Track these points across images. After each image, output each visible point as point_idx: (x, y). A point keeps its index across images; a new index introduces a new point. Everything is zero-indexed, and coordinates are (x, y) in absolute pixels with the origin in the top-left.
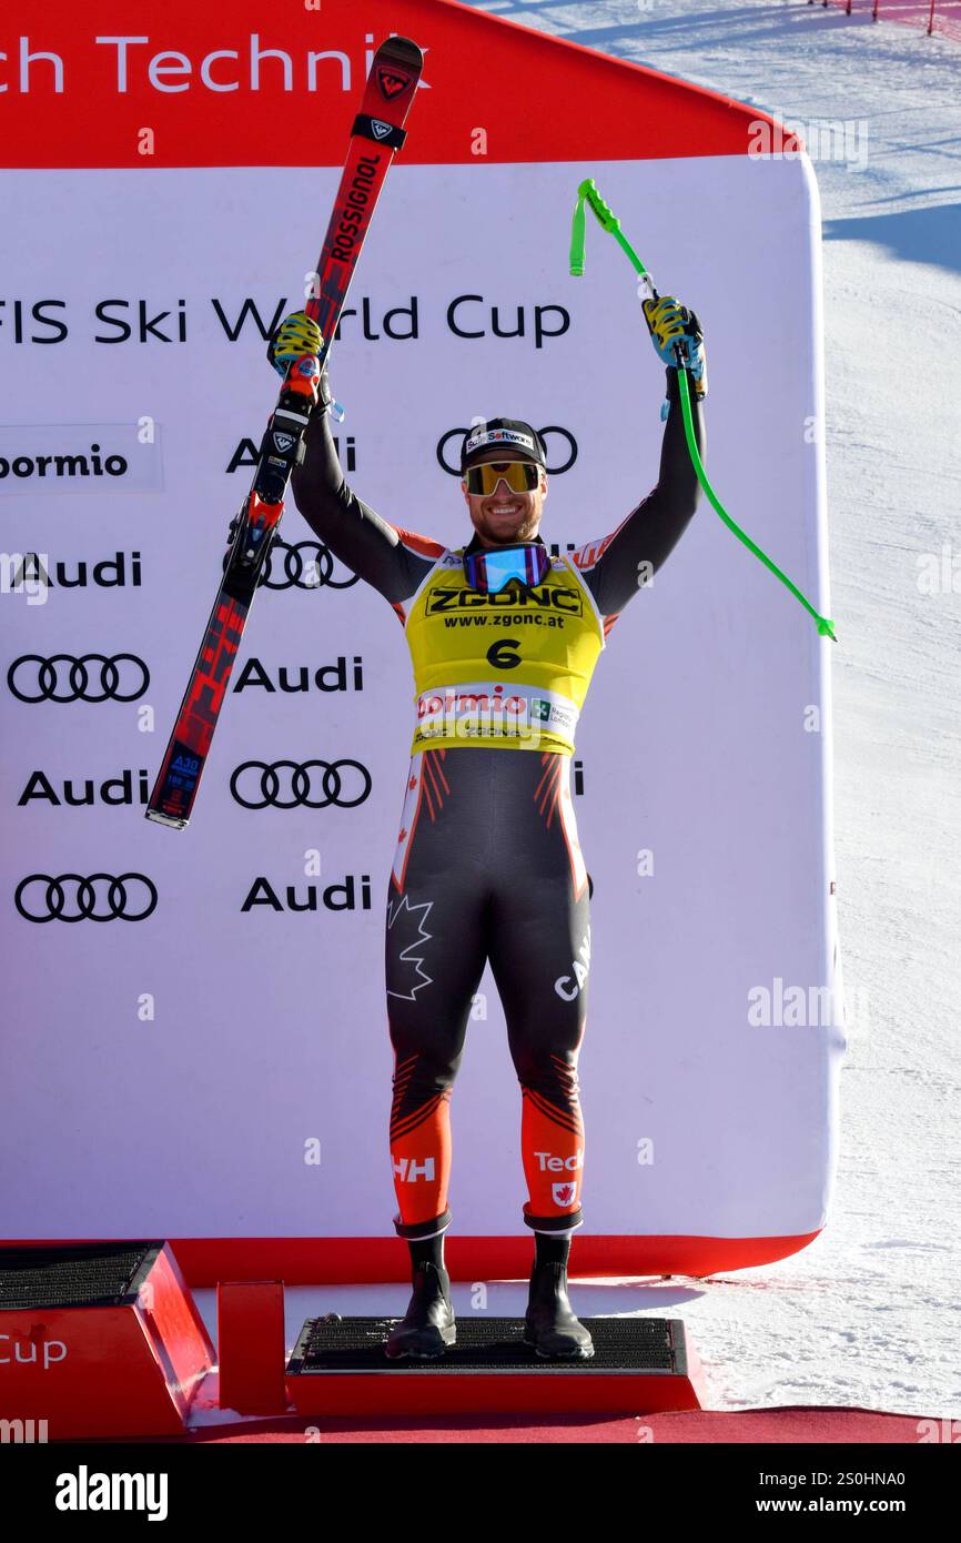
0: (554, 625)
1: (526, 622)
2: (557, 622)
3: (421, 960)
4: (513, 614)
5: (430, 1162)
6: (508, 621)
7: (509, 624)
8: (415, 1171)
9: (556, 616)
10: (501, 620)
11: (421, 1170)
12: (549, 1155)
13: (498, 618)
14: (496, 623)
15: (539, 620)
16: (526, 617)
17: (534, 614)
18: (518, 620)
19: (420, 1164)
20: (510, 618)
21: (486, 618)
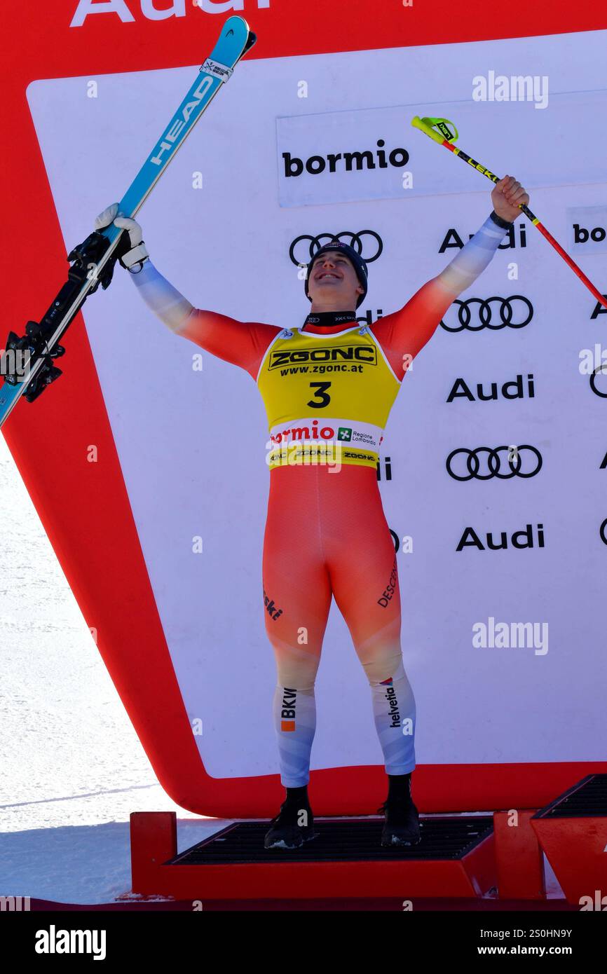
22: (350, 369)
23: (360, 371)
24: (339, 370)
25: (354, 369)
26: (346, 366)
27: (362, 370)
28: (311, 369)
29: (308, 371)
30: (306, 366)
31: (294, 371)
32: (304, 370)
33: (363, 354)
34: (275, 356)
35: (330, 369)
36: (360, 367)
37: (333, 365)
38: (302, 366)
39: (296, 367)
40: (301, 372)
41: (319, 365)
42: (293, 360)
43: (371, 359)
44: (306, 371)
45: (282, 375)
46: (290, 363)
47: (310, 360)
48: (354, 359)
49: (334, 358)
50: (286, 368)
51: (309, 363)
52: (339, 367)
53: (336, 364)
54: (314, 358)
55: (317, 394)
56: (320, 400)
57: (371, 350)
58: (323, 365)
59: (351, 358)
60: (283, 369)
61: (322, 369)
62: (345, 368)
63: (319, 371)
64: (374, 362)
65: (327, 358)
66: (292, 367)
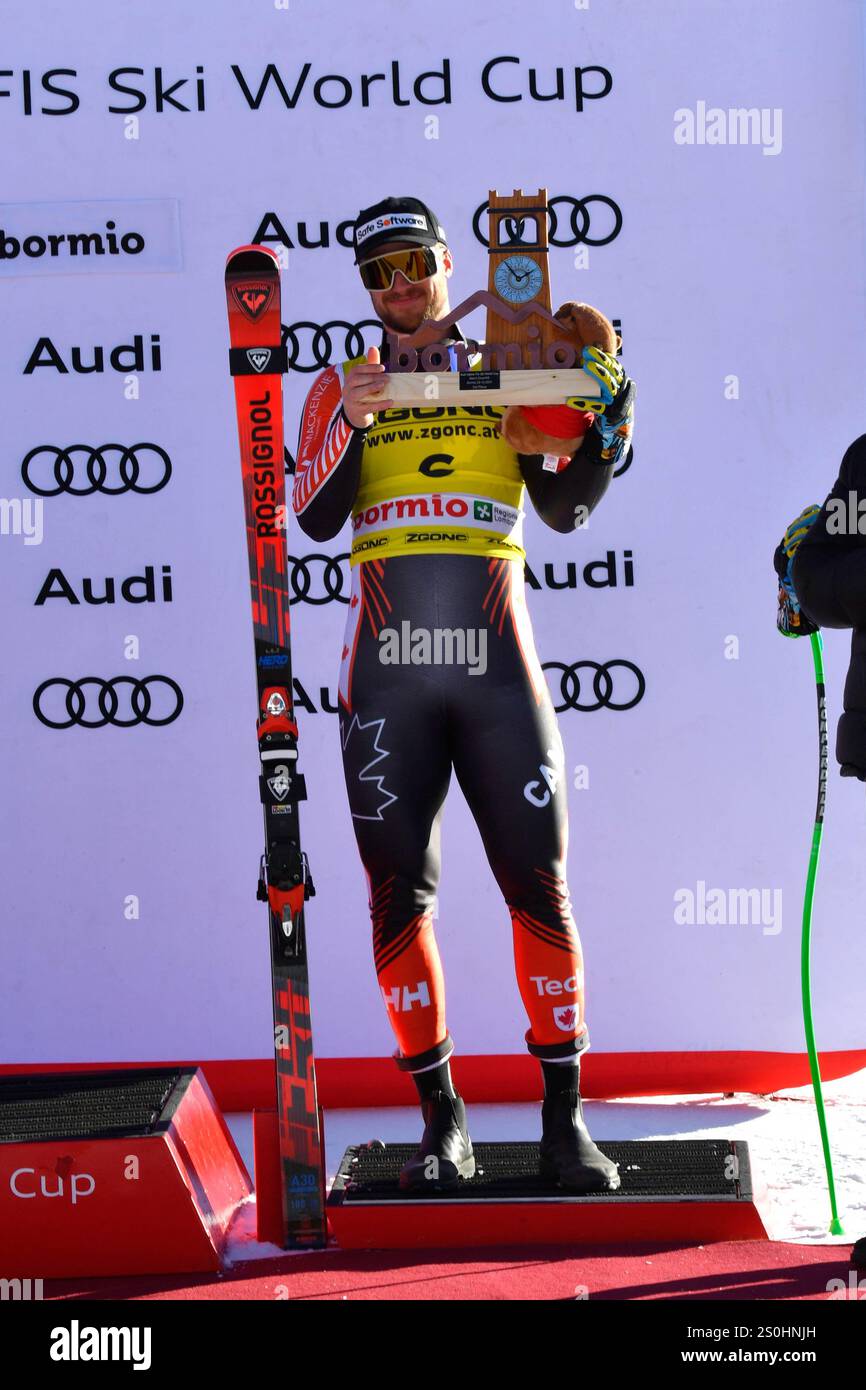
0: (490, 435)
1: (457, 433)
2: (492, 433)
3: (382, 778)
4: (442, 425)
5: (422, 986)
6: (437, 434)
7: (439, 436)
8: (409, 998)
9: (492, 426)
10: (429, 433)
11: (415, 997)
12: (546, 978)
13: (426, 431)
14: (424, 436)
15: (472, 431)
16: (457, 428)
17: (466, 424)
18: (448, 431)
19: (413, 989)
20: (439, 429)
21: (411, 432)
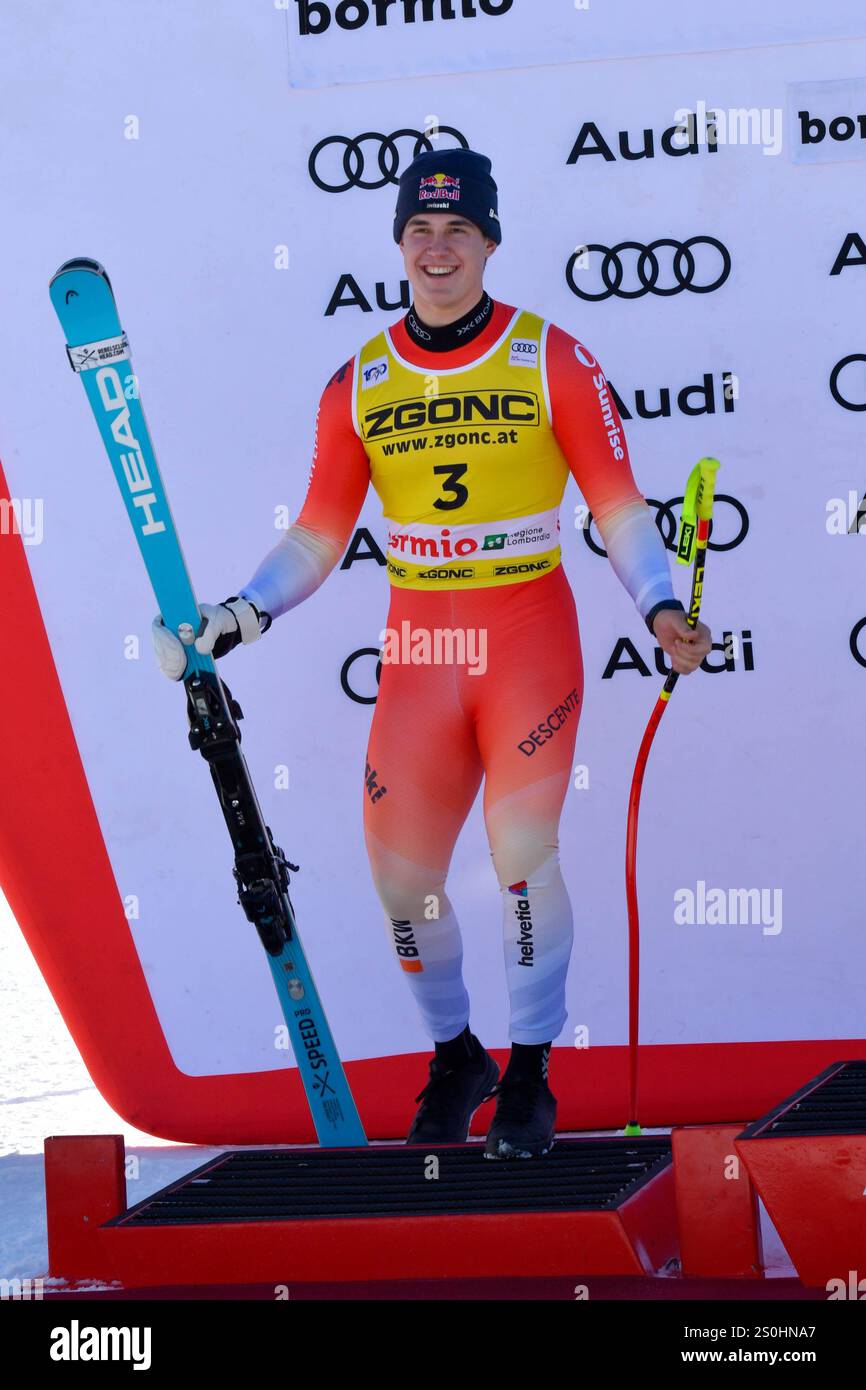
22: (496, 438)
23: (513, 441)
24: (477, 442)
25: (503, 438)
26: (488, 434)
27: (516, 437)
28: (432, 441)
29: (427, 446)
30: (422, 436)
31: (403, 447)
32: (420, 444)
33: (516, 408)
34: (368, 419)
35: (463, 439)
36: (513, 434)
37: (467, 431)
38: (416, 437)
39: (405, 439)
40: (416, 448)
41: (444, 433)
42: (399, 425)
43: (530, 417)
44: (423, 447)
45: (386, 454)
46: (395, 431)
47: (427, 424)
48: (502, 419)
49: (468, 416)
50: (390, 442)
51: (428, 432)
52: (477, 435)
53: (473, 430)
54: (434, 420)
55: (447, 486)
56: (450, 496)
57: (529, 402)
58: (450, 431)
59: (497, 418)
60: (385, 443)
61: (450, 440)
62: (487, 438)
63: (445, 444)
64: (534, 421)
65: (455, 417)
66: (400, 440)
